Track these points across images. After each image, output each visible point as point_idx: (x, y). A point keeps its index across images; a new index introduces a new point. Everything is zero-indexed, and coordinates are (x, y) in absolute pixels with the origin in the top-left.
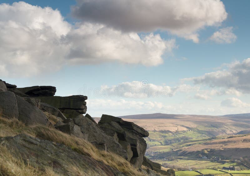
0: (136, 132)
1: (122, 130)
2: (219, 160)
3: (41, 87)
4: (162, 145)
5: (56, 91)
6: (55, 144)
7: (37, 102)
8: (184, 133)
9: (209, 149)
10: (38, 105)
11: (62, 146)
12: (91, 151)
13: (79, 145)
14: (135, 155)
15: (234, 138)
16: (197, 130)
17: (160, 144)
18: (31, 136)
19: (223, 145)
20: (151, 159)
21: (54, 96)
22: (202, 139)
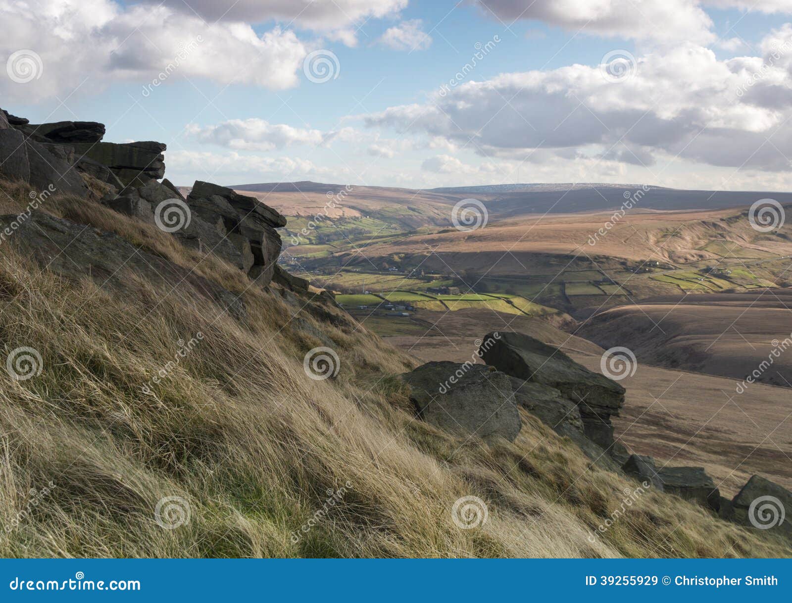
0: (260, 217)
1: (233, 211)
2: (420, 274)
3: (76, 123)
4: (312, 244)
5: (104, 133)
6: (99, 231)
7: (68, 152)
8: (355, 222)
9: (403, 253)
10: (69, 159)
11: (112, 237)
12: (171, 248)
13: (148, 237)
14: (259, 261)
15: (451, 233)
16: (379, 216)
17: (308, 242)
18: (53, 215)
19: (430, 247)
20: (289, 270)
21: (101, 141)
22: (390, 234)
